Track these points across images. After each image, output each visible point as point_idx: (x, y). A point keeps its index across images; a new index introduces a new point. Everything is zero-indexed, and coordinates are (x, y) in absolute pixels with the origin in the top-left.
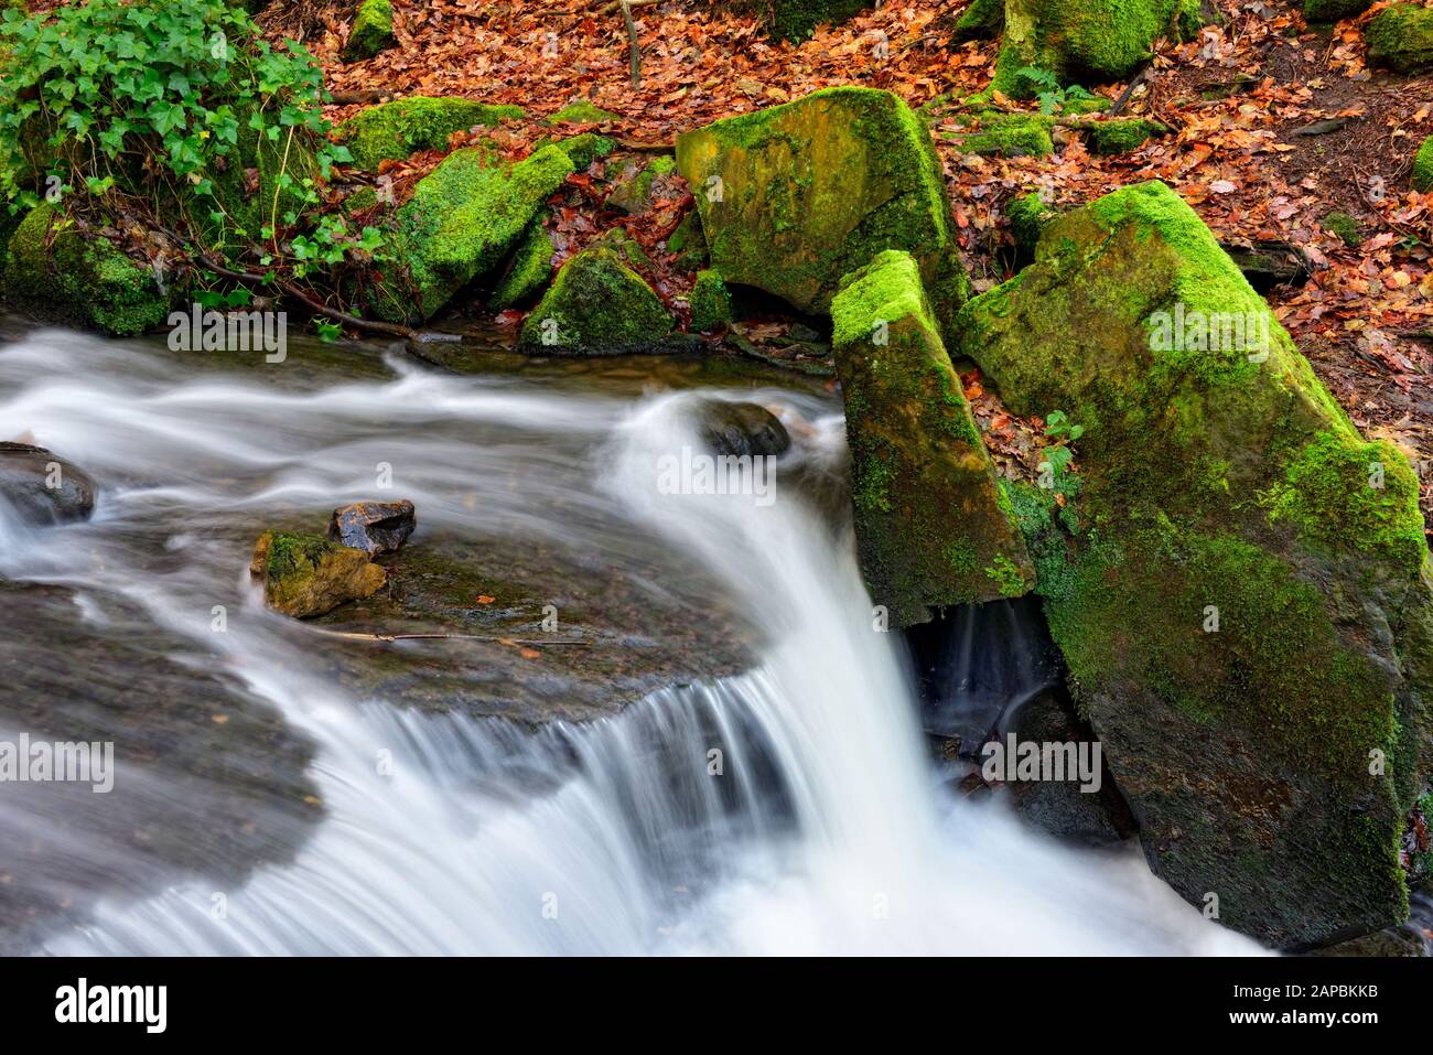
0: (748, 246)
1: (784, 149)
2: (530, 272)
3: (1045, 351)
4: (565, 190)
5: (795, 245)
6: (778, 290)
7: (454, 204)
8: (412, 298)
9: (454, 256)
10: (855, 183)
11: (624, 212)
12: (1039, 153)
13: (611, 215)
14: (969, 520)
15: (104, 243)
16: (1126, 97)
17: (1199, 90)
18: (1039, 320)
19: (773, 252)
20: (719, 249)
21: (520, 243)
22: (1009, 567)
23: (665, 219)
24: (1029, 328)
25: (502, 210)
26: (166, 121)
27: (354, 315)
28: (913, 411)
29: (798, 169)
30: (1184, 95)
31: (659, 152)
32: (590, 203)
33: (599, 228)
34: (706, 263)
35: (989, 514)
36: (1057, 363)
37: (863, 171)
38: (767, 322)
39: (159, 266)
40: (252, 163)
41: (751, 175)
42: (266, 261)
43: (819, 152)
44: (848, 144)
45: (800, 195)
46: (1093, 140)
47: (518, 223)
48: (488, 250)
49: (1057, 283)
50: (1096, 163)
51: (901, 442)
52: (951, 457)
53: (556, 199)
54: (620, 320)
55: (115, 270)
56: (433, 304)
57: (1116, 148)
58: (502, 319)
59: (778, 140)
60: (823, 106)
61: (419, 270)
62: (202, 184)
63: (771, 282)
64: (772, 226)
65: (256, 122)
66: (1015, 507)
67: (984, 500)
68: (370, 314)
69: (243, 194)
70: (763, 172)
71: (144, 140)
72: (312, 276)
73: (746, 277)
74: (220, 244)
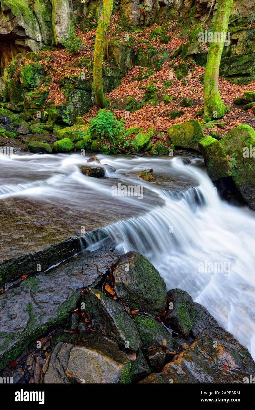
0: (177, 141)
1: (182, 128)
2: (149, 146)
3: (229, 147)
4: (152, 137)
5: (184, 140)
6: (182, 146)
7: (140, 139)
8: (136, 150)
9: (140, 145)
10: (192, 132)
11: (159, 139)
12: (211, 128)
13: (158, 139)
14: (225, 167)
15: (103, 144)
16: (221, 121)
17: (231, 119)
18: (228, 143)
19: (181, 141)
20: (173, 141)
21: (148, 143)
22: (230, 172)
23: (165, 139)
24: (226, 144)
25: (146, 139)
26: (109, 130)
27: (130, 152)
28: (217, 153)
29: (184, 131)
30: (229, 120)
31: (162, 132)
32: (155, 138)
33: (157, 141)
34: (171, 143)
35: (227, 165)
36: (231, 148)
37: (193, 130)
38: (180, 150)
39: (109, 147)
40: (117, 135)
41: (178, 132)
42: (119, 146)
43: (187, 128)
44: (191, 127)
45: (184, 134)
46: (218, 126)
47: (148, 141)
48: (144, 144)
49: (230, 138)
50: (219, 128)
51: (215, 158)
52: (222, 159)
53: (152, 138)
54: (162, 151)
55: (105, 147)
56: (138, 151)
57: (221, 126)
58: (146, 152)
59: (181, 127)
60: (188, 122)
61: (136, 147)
62: (113, 138)
63: (181, 145)
64: (181, 138)
65: (118, 130)
66: (231, 165)
67: (227, 164)
68: (132, 152)
69: (116, 139)
70: (179, 132)
71: (107, 132)
72: (125, 148)
73: (177, 145)
74: (114, 145)
